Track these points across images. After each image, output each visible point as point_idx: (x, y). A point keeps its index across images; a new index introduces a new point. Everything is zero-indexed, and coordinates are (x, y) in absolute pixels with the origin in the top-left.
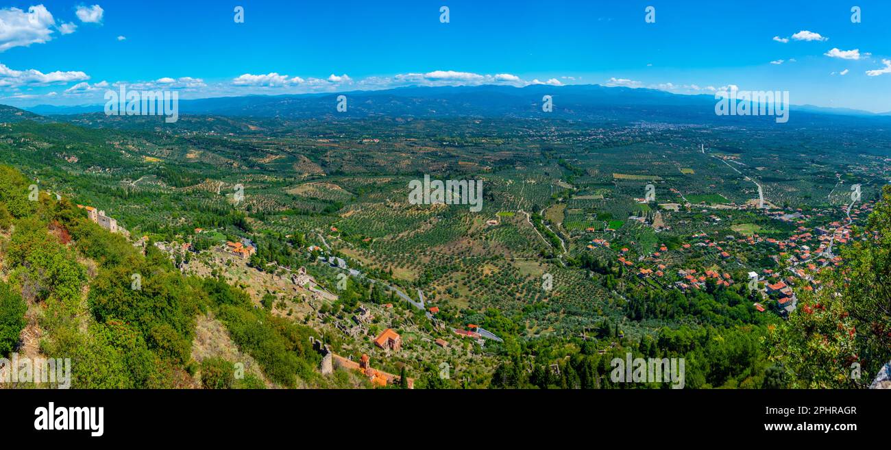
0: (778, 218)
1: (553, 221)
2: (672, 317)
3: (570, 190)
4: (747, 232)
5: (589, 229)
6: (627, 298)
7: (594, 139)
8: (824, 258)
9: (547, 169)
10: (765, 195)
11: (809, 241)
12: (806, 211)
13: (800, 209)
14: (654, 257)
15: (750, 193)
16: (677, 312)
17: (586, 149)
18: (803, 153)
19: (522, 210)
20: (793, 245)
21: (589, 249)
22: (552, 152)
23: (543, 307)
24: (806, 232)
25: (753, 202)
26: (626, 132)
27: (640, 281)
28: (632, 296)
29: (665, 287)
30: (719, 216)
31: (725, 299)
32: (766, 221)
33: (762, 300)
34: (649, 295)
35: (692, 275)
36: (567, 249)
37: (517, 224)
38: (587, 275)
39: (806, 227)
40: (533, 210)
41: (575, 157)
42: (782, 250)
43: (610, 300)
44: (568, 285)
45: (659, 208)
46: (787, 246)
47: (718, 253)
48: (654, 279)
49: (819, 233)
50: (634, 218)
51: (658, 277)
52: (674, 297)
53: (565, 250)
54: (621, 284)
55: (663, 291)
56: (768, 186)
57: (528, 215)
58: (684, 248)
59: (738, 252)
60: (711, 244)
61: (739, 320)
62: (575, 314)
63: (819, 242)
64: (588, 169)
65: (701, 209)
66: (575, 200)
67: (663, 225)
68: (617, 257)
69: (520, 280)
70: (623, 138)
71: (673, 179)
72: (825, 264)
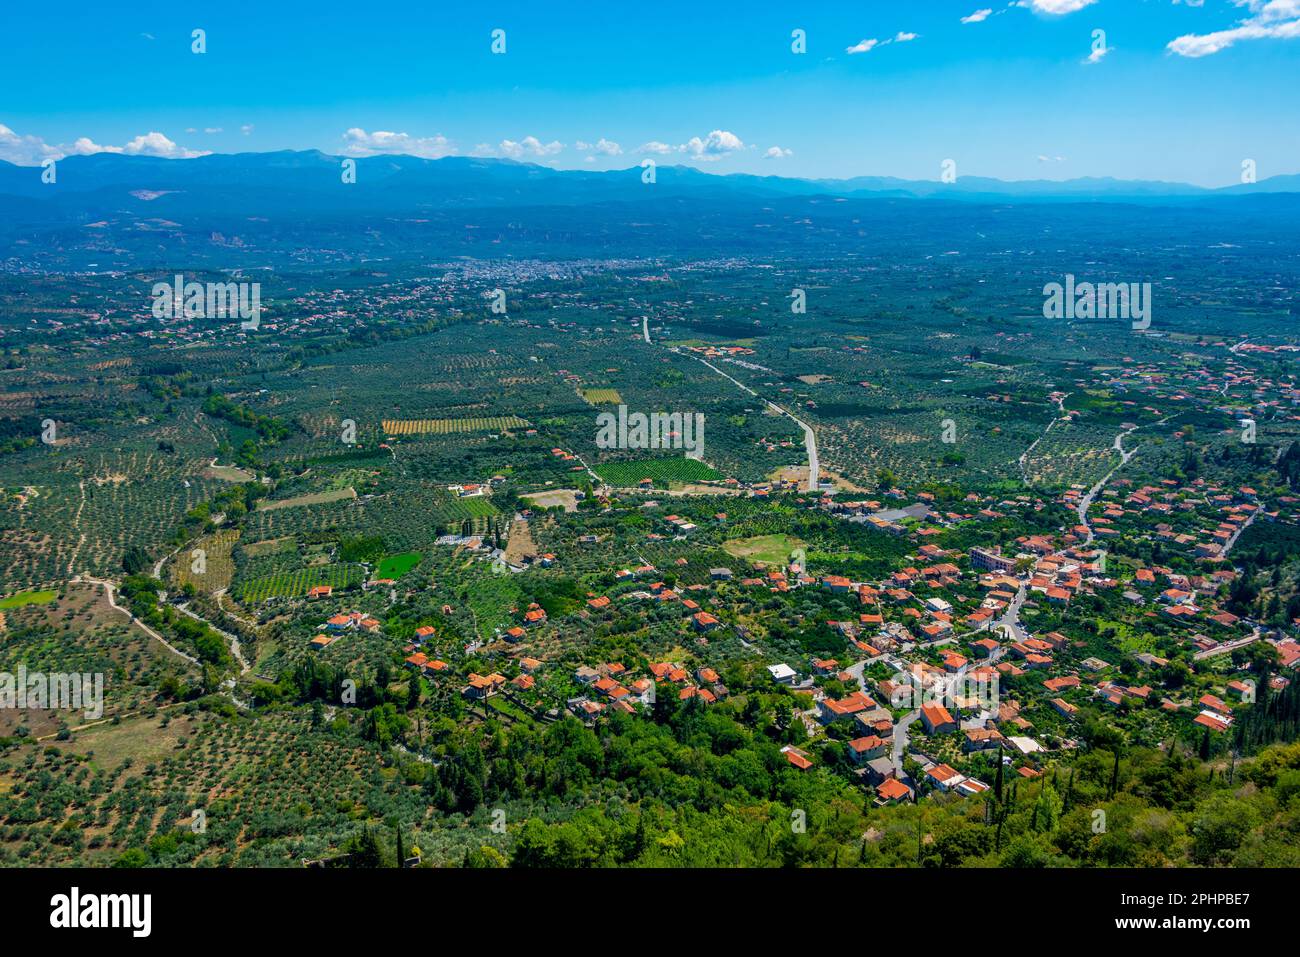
0: (860, 518)
1: (197, 588)
2: (559, 789)
3: (249, 485)
4: (771, 557)
5: (317, 590)
6: (437, 758)
7: (317, 324)
8: (993, 636)
9: (166, 433)
10: (823, 454)
11: (950, 587)
12: (947, 502)
13: (926, 496)
14: (510, 639)
15: (782, 450)
16: (573, 777)
17: (295, 357)
18: (946, 328)
19: (87, 574)
20: (902, 594)
21: (316, 647)
22: (179, 377)
23: (179, 841)
24: (942, 560)
25: (788, 474)
26: (417, 294)
27: (470, 707)
28: (450, 751)
29: (540, 716)
30: (689, 515)
31: (702, 735)
32: (825, 526)
33: (805, 739)
34: (497, 742)
35: (614, 677)
36: (252, 660)
37: (72, 623)
38: (316, 719)
39: (943, 547)
40: (126, 567)
41: (259, 386)
42: (869, 609)
43: (384, 772)
44: (257, 759)
45: (522, 506)
46: (885, 596)
47: (685, 615)
48: (509, 697)
49: (984, 565)
50: (449, 540)
51: (521, 690)
52: (566, 737)
53: (246, 665)
54: (419, 725)
55: (536, 725)
56: (835, 430)
57: (110, 586)
58: (592, 609)
59: (743, 612)
60: (667, 594)
61: (740, 788)
62: (281, 832)
63: (982, 590)
64: (304, 418)
65: (642, 500)
66: (268, 512)
67: (532, 550)
68: (404, 654)
69: (95, 791)
70: (410, 314)
71: (560, 421)
72: (997, 655)
